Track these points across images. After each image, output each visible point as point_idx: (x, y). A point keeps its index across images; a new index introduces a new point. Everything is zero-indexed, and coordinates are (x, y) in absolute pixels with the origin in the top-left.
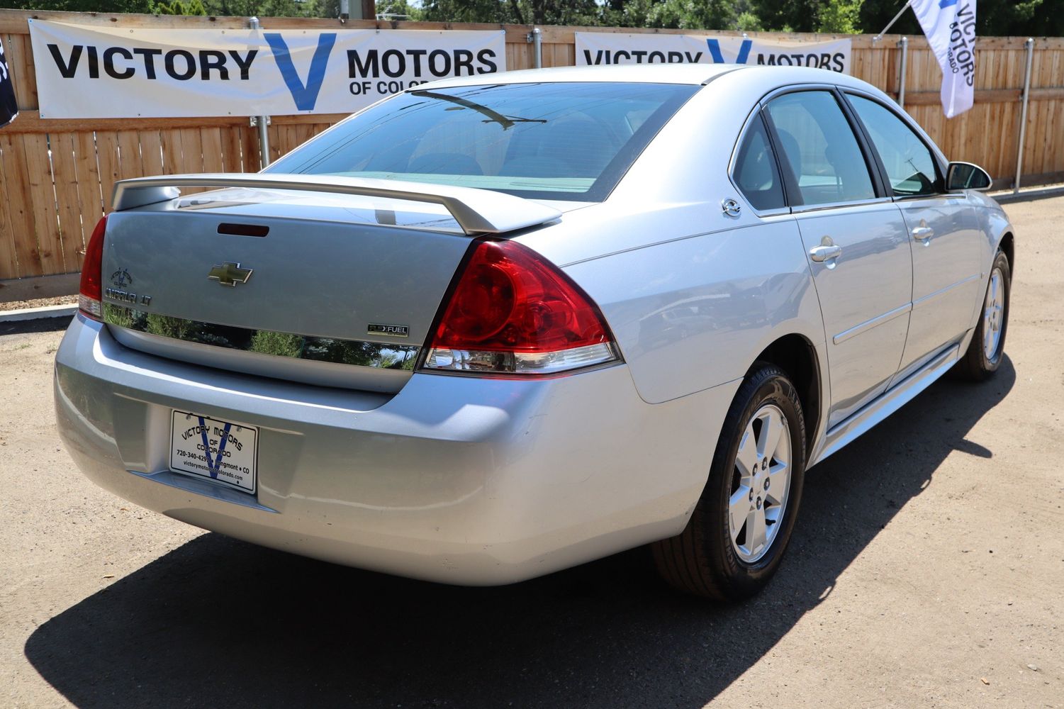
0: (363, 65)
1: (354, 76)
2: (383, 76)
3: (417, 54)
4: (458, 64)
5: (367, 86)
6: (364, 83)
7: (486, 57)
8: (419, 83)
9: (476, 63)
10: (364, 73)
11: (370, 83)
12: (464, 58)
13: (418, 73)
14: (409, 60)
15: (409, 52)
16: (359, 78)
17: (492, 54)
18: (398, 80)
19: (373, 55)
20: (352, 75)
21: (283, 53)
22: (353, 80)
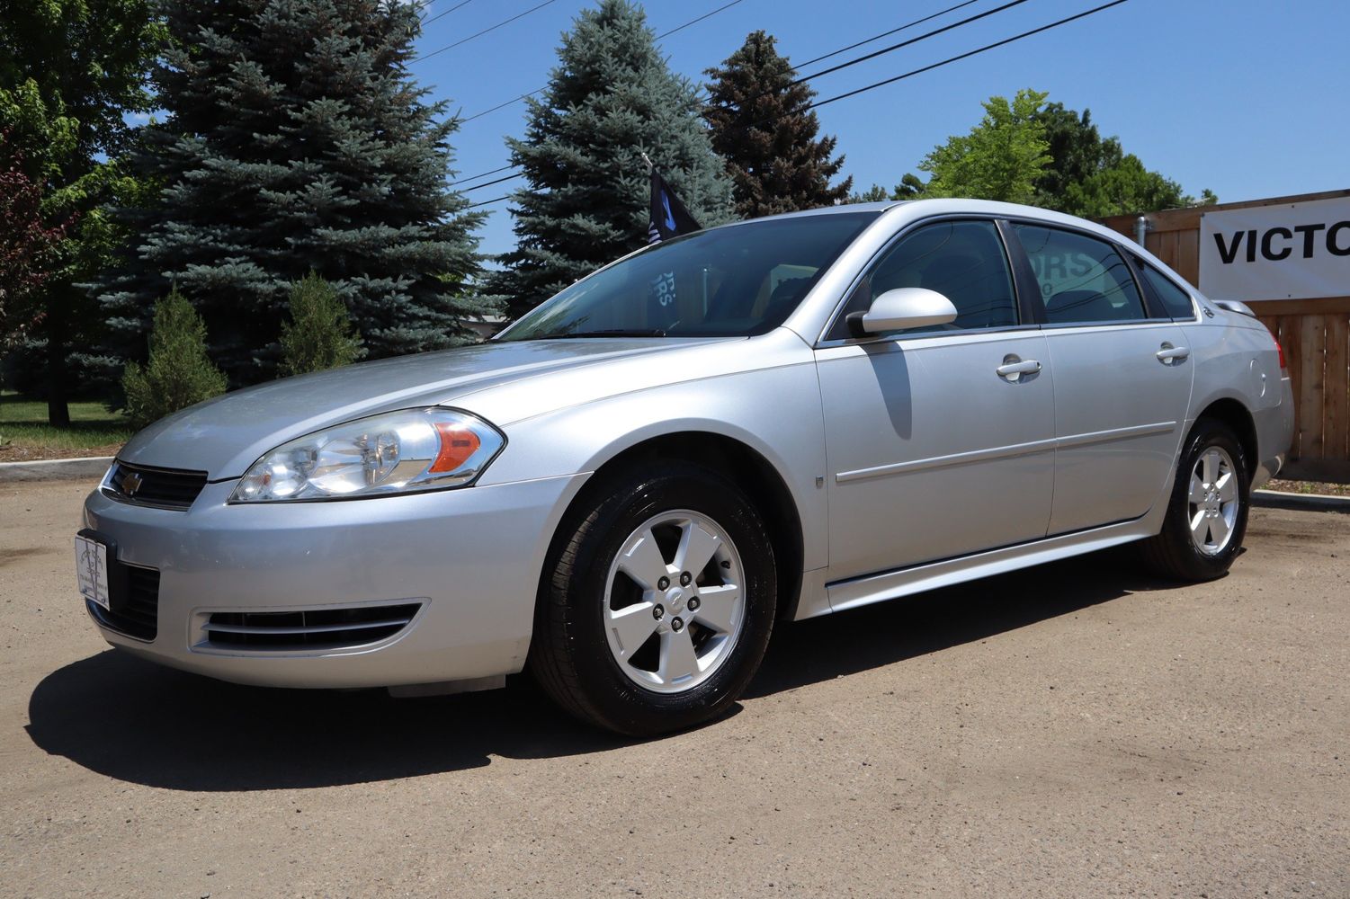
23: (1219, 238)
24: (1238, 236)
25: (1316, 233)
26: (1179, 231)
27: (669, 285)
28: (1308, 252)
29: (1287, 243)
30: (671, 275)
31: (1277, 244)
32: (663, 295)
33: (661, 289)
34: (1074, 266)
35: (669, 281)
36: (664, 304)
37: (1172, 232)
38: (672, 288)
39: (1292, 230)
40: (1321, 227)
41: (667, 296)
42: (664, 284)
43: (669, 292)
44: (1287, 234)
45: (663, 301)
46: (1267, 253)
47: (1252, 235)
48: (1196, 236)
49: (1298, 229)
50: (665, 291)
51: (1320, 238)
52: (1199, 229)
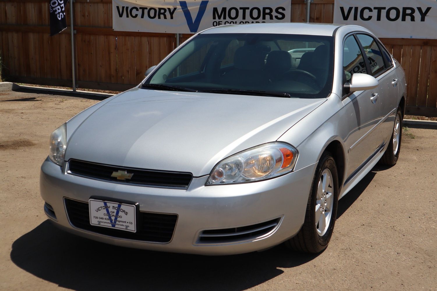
0: (220, 14)
1: (215, 19)
2: (228, 19)
3: (244, 9)
4: (265, 14)
5: (220, 23)
6: (219, 22)
7: (280, 10)
8: (245, 23)
9: (274, 14)
10: (219, 18)
11: (222, 22)
12: (267, 11)
13: (244, 18)
14: (241, 12)
15: (241, 8)
16: (217, 20)
17: (283, 9)
18: (234, 21)
19: (224, 9)
20: (214, 18)
21: (186, 9)
22: (215, 20)
23: (342, 9)
24: (351, 9)
25: (382, 10)
26: (324, 4)
27: (62, 8)
28: (379, 19)
29: (371, 14)
30: (62, 2)
31: (367, 13)
32: (59, 13)
33: (57, 10)
34: (277, 14)
35: (62, 6)
36: (60, 19)
37: (321, 4)
38: (63, 9)
39: (373, 8)
40: (384, 8)
41: (61, 14)
42: (59, 7)
43: (62, 12)
44: (370, 10)
45: (59, 17)
46: (362, 17)
47: (356, 9)
48: (332, 7)
49: (375, 8)
50: (60, 11)
51: (384, 13)
52: (333, 4)
